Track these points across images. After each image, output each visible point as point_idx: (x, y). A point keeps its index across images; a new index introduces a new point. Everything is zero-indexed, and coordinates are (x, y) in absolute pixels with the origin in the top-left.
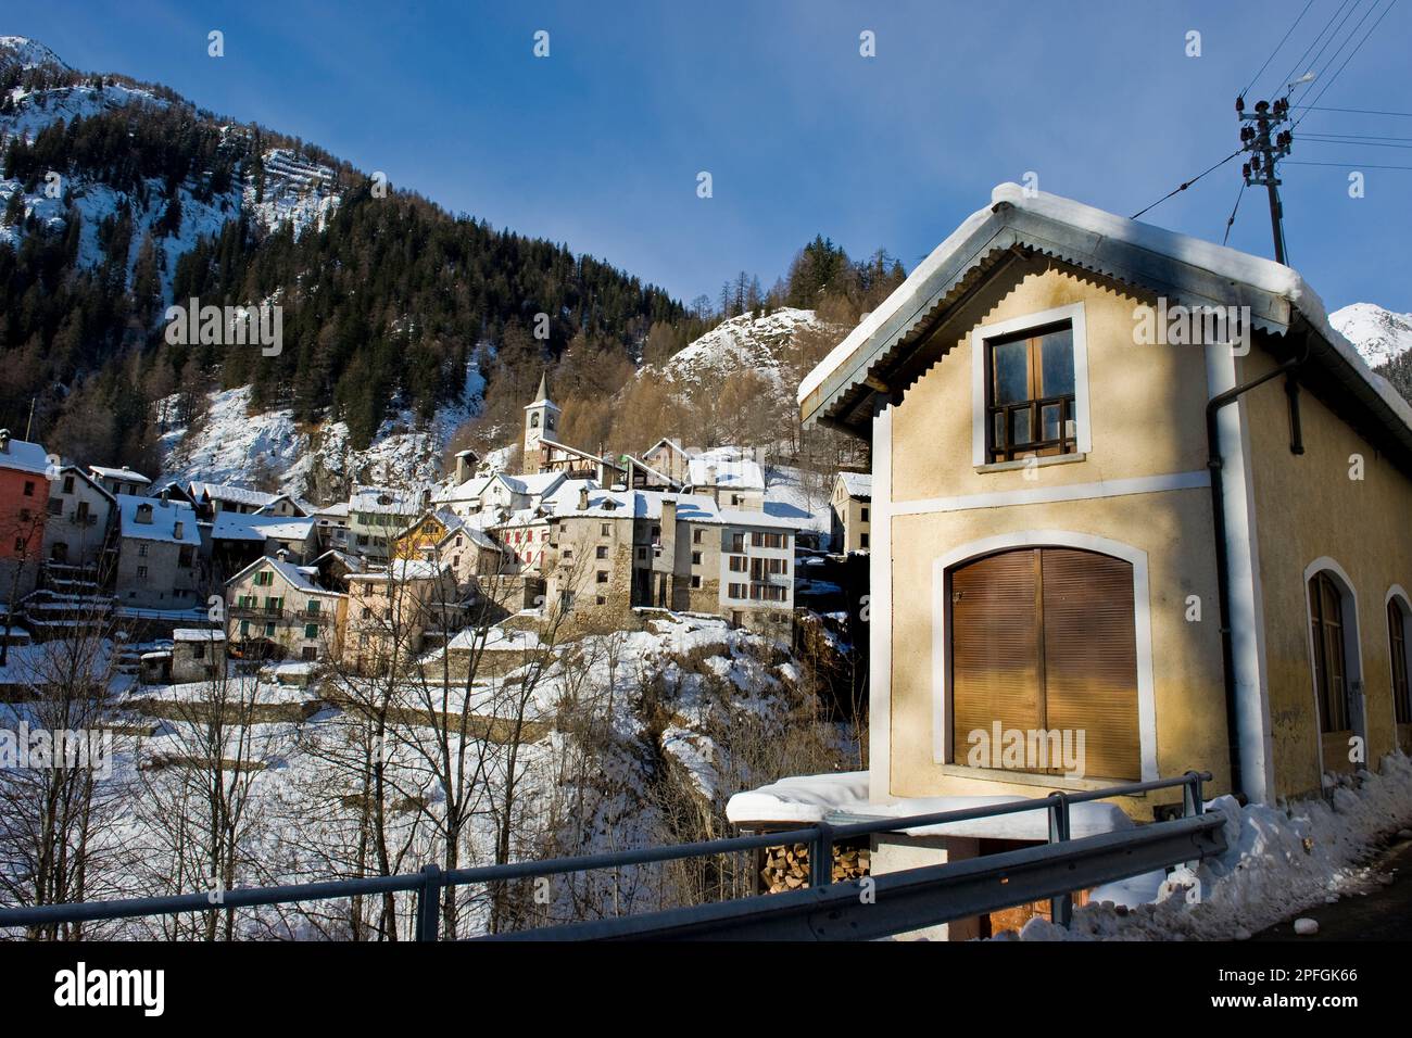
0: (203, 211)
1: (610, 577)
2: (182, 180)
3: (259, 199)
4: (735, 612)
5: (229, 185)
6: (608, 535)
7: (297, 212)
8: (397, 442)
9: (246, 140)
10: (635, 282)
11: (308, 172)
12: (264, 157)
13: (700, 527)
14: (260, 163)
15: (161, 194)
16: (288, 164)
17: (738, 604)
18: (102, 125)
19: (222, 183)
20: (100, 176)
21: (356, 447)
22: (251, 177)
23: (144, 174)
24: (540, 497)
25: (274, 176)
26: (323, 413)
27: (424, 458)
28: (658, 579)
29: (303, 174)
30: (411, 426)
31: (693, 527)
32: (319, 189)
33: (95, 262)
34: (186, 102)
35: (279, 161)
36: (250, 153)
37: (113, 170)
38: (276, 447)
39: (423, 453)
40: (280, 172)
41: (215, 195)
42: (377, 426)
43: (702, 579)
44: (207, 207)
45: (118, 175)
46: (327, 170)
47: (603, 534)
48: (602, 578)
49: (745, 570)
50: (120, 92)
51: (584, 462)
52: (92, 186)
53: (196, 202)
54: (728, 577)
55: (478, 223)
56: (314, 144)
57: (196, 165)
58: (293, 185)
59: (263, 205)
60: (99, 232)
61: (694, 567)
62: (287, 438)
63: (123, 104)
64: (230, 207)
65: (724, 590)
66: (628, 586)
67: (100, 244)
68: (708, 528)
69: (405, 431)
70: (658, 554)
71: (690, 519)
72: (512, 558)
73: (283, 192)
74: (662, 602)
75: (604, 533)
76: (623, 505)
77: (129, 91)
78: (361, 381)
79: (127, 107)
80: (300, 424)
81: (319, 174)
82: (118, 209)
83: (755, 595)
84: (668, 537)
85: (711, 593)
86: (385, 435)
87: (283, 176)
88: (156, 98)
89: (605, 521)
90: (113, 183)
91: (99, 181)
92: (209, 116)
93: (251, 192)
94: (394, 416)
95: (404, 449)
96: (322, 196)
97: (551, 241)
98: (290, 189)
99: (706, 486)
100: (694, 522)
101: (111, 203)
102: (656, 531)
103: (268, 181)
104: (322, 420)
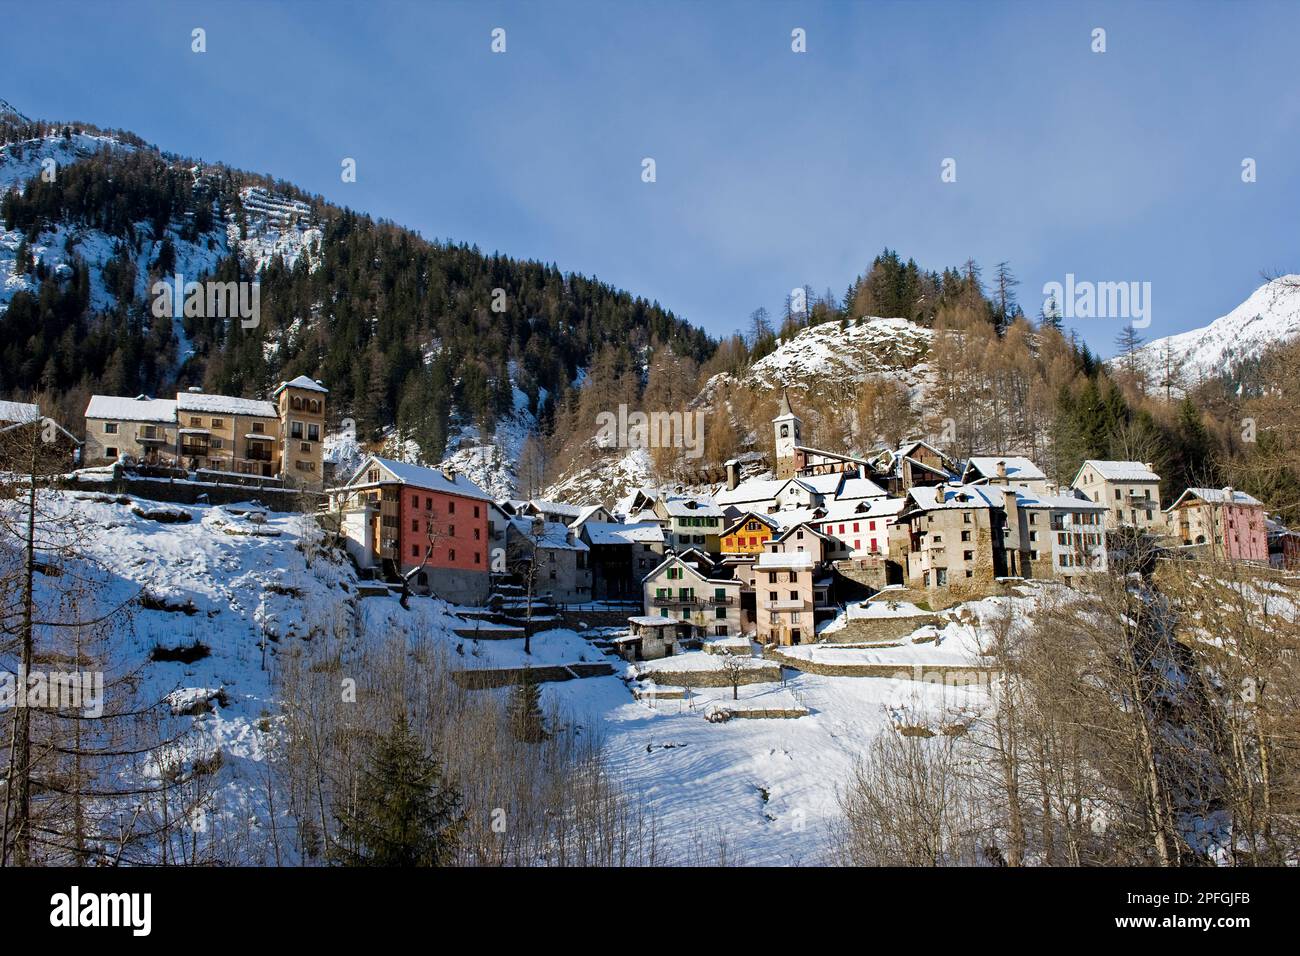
0: (192, 250)
1: (974, 555)
2: (166, 221)
3: (244, 237)
4: (1066, 577)
5: (212, 224)
6: (969, 522)
7: (282, 246)
8: (467, 455)
9: (218, 180)
10: (627, 295)
11: (284, 207)
12: (240, 195)
13: (1033, 511)
14: (238, 202)
15: (149, 236)
16: (264, 201)
17: (1067, 571)
18: (85, 173)
19: (204, 223)
20: (93, 222)
21: (430, 462)
22: (232, 216)
23: (132, 218)
24: (834, 496)
25: (254, 214)
26: (382, 433)
27: (496, 467)
28: (1009, 554)
29: (281, 210)
30: (476, 440)
31: (1028, 512)
32: (298, 223)
33: (107, 305)
34: (151, 147)
35: (255, 198)
36: (224, 192)
37: (104, 217)
38: (349, 465)
39: (493, 463)
40: (258, 209)
41: (201, 234)
42: (446, 442)
43: (1038, 552)
44: (195, 246)
45: (109, 221)
46: (302, 204)
47: (965, 522)
48: (967, 556)
49: (1070, 543)
50: (87, 140)
51: (846, 464)
52: (87, 233)
53: (184, 243)
54: (1058, 550)
55: (470, 248)
56: (286, 180)
57: (177, 207)
58: (273, 221)
59: (248, 241)
60: (103, 276)
61: (1032, 543)
62: (356, 456)
63: (93, 152)
64: (216, 244)
65: (1056, 560)
66: (991, 561)
67: (106, 287)
68: (1039, 511)
69: (473, 445)
70: (1007, 535)
71: (1026, 505)
72: (838, 547)
73: (265, 228)
74: (1014, 573)
75: (967, 521)
76: (972, 497)
77: (96, 139)
78: (426, 403)
79: (97, 154)
80: (364, 444)
81: (295, 209)
82: (116, 253)
83: (1079, 562)
84: (1012, 521)
85: (1047, 563)
86: (454, 449)
87: (262, 213)
88: (122, 144)
89: (966, 511)
90: (107, 229)
91: (93, 228)
92: (175, 159)
93: (234, 230)
94: (459, 432)
95: (475, 461)
96: (303, 230)
97: (541, 261)
98: (271, 224)
99: (1000, 478)
100: (1029, 508)
101: (108, 247)
102: (1003, 516)
103: (249, 218)
104: (384, 439)
